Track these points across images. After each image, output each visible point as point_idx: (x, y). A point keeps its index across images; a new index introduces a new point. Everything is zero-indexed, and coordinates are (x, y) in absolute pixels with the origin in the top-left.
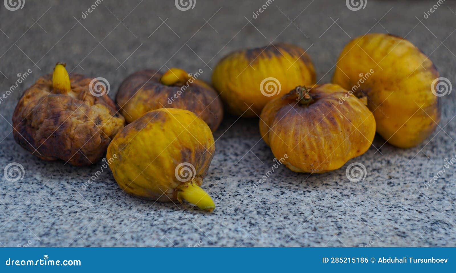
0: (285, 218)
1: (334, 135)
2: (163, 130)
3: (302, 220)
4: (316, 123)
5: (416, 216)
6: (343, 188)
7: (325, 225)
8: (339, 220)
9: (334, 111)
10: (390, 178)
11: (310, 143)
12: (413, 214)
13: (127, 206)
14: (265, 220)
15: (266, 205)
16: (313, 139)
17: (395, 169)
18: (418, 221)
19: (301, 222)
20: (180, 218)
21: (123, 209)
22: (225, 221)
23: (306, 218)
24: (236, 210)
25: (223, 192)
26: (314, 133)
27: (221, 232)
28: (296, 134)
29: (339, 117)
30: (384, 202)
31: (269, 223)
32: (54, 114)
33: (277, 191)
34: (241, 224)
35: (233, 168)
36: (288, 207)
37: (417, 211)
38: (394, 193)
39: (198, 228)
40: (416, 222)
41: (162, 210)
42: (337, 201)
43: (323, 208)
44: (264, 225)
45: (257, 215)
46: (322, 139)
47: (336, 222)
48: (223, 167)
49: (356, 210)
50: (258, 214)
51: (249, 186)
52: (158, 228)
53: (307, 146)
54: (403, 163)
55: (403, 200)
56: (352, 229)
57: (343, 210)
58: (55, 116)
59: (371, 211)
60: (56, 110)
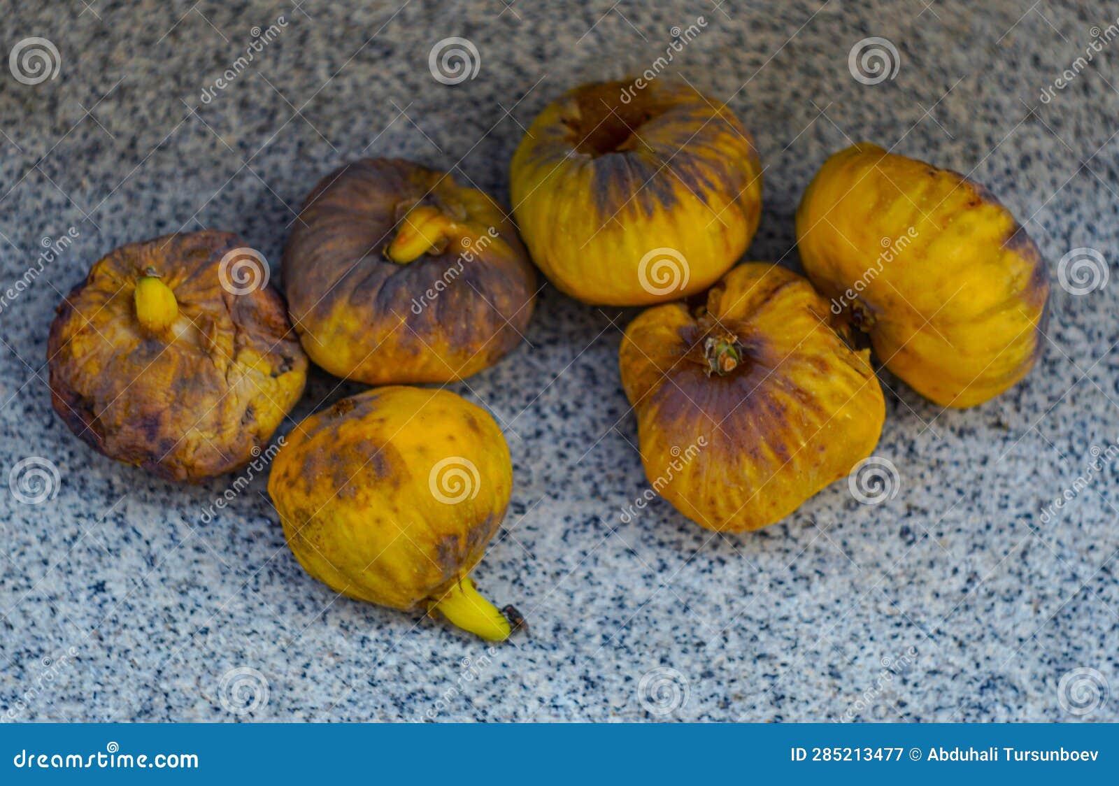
0: (663, 661)
1: (785, 481)
2: (396, 510)
3: (698, 668)
4: (743, 457)
5: (952, 659)
6: (799, 549)
7: (749, 689)
8: (781, 670)
9: (788, 433)
10: (910, 510)
11: (729, 500)
12: (946, 652)
13: (316, 609)
14: (618, 667)
15: (624, 612)
16: (734, 493)
17: (922, 476)
18: (954, 677)
19: (698, 677)
20: (435, 660)
21: (307, 620)
22: (532, 669)
23: (709, 661)
24: (557, 629)
25: (531, 562)
26: (738, 480)
27: (521, 711)
28: (696, 474)
29: (797, 445)
30: (885, 607)
31: (628, 679)
32: (145, 418)
33: (648, 558)
34: (567, 681)
35: (555, 464)
36: (670, 619)
37: (955, 639)
38: (912, 570)
39: (473, 694)
40: (948, 682)
41: (393, 626)
42: (782, 601)
43: (748, 625)
44: (615, 686)
45: (601, 649)
46: (756, 492)
47: (774, 677)
48: (533, 462)
49: (821, 632)
50: (603, 645)
51: (586, 541)
52: (385, 692)
53: (721, 503)
54: (944, 454)
55: (928, 599)
56: (807, 702)
57: (791, 634)
58: (148, 423)
59: (854, 637)
60: (150, 410)
